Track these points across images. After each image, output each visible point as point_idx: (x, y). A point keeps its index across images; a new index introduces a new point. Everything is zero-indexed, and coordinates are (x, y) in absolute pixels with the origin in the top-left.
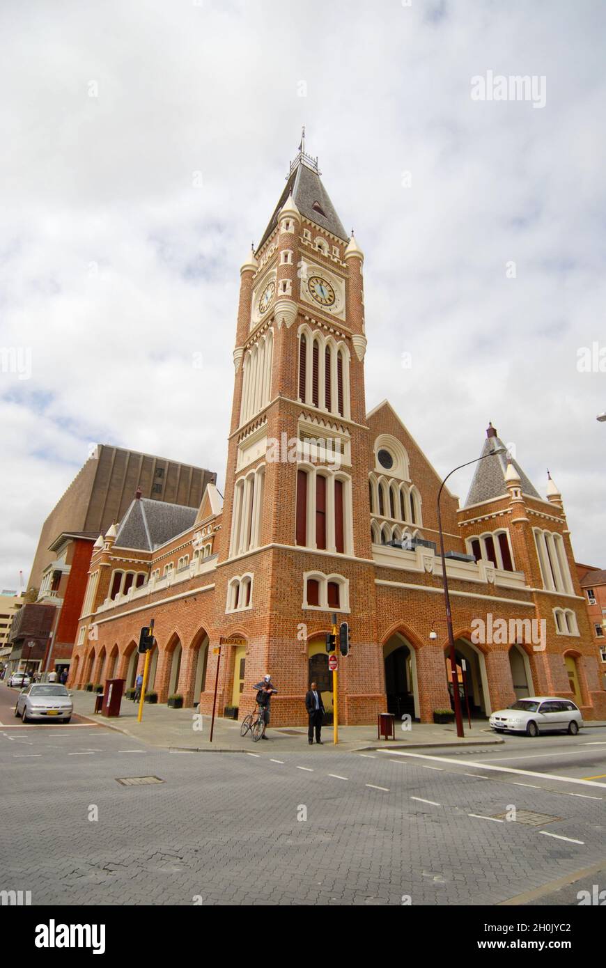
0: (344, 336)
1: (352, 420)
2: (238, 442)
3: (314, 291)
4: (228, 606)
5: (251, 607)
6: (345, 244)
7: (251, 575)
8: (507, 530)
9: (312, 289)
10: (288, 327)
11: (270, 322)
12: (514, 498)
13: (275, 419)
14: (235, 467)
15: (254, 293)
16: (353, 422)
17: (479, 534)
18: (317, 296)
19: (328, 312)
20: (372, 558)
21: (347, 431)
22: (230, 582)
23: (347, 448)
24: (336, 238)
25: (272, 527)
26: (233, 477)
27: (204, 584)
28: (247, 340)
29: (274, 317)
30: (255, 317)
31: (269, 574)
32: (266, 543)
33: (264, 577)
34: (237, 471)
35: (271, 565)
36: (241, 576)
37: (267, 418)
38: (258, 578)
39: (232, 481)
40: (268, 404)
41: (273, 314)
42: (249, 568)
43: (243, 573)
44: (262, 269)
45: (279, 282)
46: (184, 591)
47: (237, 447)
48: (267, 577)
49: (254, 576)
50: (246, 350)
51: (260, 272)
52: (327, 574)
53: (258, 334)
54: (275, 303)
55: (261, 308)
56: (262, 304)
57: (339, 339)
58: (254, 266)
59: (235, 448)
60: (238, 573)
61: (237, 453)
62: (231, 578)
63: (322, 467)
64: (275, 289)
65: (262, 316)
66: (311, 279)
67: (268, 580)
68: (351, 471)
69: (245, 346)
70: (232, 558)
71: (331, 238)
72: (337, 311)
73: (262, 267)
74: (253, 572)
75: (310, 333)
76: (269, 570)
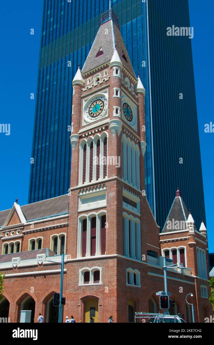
0: (137, 141)
1: (140, 190)
2: (79, 194)
3: (125, 112)
4: (80, 282)
5: (100, 283)
6: (136, 82)
7: (100, 269)
8: (185, 247)
9: (124, 110)
10: (119, 136)
11: (104, 128)
12: (191, 231)
14: (78, 208)
15: (84, 101)
17: (170, 248)
19: (130, 125)
20: (147, 262)
21: (139, 197)
22: (80, 270)
23: (138, 206)
24: (133, 79)
25: (115, 247)
26: (76, 213)
27: (52, 269)
28: (81, 131)
29: (108, 126)
30: (86, 117)
31: (114, 269)
32: (110, 254)
33: (110, 270)
34: (79, 210)
35: (116, 265)
36: (90, 268)
37: (106, 186)
38: (105, 270)
39: (76, 215)
40: (107, 178)
41: (107, 125)
42: (97, 264)
43: (92, 266)
44: (91, 88)
45: (114, 107)
46: (32, 271)
47: (78, 197)
48: (113, 270)
49: (102, 269)
50: (81, 137)
51: (89, 89)
52: (133, 269)
53: (93, 132)
54: (109, 119)
55: (90, 113)
56: (91, 111)
57: (136, 143)
58: (83, 82)
59: (77, 197)
60: (87, 266)
61: (78, 200)
62: (81, 268)
63: (131, 216)
64: (105, 106)
65: (92, 118)
66: (124, 105)
67: (114, 272)
68: (140, 218)
69: (81, 135)
70: (79, 257)
71: (131, 78)
72: (133, 125)
73: (91, 87)
74: (101, 267)
75: (126, 139)
76: (114, 267)
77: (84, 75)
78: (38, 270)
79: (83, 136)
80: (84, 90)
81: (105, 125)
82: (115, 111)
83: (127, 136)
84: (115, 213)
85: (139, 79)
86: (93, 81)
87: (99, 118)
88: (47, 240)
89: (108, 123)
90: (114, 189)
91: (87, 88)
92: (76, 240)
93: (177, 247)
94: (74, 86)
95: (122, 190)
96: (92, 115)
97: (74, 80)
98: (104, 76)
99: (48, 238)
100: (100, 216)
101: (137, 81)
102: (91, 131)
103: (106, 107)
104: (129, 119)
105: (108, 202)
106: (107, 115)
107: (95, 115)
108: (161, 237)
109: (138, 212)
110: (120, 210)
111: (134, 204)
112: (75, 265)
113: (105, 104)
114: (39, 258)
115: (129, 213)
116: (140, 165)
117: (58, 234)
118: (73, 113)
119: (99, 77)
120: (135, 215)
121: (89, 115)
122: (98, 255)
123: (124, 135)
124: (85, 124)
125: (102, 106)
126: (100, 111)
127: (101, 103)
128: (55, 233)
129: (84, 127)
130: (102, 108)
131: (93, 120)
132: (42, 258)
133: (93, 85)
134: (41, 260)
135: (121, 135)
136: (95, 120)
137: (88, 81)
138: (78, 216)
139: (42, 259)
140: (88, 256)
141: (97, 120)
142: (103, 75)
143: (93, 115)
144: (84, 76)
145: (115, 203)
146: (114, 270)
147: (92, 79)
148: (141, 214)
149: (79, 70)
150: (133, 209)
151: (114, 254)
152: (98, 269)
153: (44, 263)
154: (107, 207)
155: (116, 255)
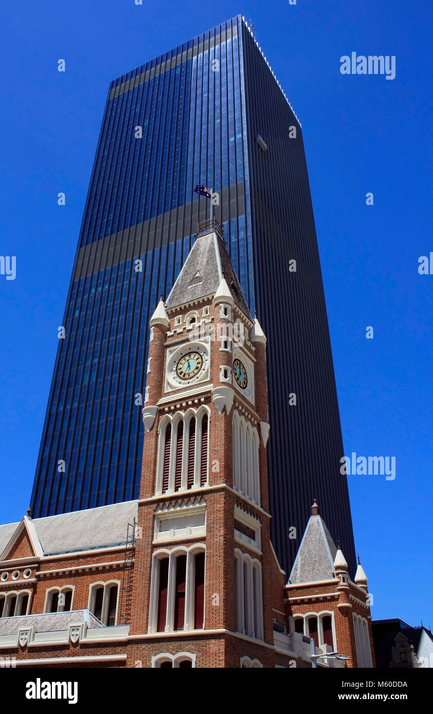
0: (256, 422)
1: (262, 507)
2: (155, 511)
6: (252, 325)
7: (193, 657)
8: (332, 613)
10: (227, 415)
11: (202, 400)
12: (342, 583)
13: (219, 506)
14: (152, 537)
15: (168, 353)
16: (261, 510)
17: (304, 614)
19: (243, 394)
20: (273, 644)
21: (259, 520)
22: (154, 659)
23: (258, 536)
24: (247, 320)
25: (222, 614)
26: (150, 546)
27: (98, 653)
28: (162, 401)
29: (210, 397)
30: (171, 378)
31: (221, 658)
32: (213, 628)
33: (213, 661)
34: (155, 542)
35: (223, 650)
36: (174, 654)
37: (206, 501)
38: (203, 659)
39: (149, 550)
40: (207, 487)
41: (209, 395)
42: (187, 647)
43: (177, 652)
44: (182, 333)
45: (221, 367)
46: (57, 656)
47: (154, 516)
48: (218, 662)
49: (197, 657)
50: (161, 412)
51: (178, 334)
52: (252, 659)
53: (184, 404)
54: (212, 385)
55: (179, 371)
56: (181, 369)
57: (253, 425)
58: (167, 321)
59: (151, 516)
60: (168, 651)
61: (154, 522)
62: (155, 655)
63: (247, 555)
64: (204, 364)
65: (182, 381)
66: (234, 361)
67: (219, 664)
68: (261, 559)
69: (161, 408)
70: (152, 633)
71: (244, 319)
72: (249, 395)
73: (181, 330)
74: (194, 653)
75: (238, 419)
76: (221, 654)
77: (169, 311)
78: (69, 656)
79: (166, 409)
80: (169, 334)
81: (206, 396)
82: (222, 373)
83: (241, 413)
84: (222, 551)
85: (256, 320)
86: (184, 321)
87: (194, 381)
88: (81, 593)
89: (210, 392)
90: (221, 505)
91: (175, 332)
92: (146, 598)
93: (317, 612)
94: (153, 327)
95: (233, 509)
96: (182, 376)
97: (153, 318)
98: (203, 316)
99: (85, 588)
100: (194, 553)
101: (254, 324)
102: (180, 402)
103: (207, 365)
104: (242, 386)
105: (209, 530)
106: (209, 379)
107: (187, 377)
108: (289, 593)
109: (259, 548)
110: (230, 545)
111: (251, 534)
112: (143, 646)
113: (204, 360)
114: (73, 630)
115: (245, 550)
116: (260, 463)
117: (105, 581)
118: (149, 371)
119: (196, 316)
120: (253, 554)
121: (176, 376)
122: (188, 629)
123: (236, 412)
124: (170, 390)
125: (198, 363)
126: (196, 371)
127: (199, 358)
128: (99, 580)
129: (168, 394)
130: (199, 366)
131: (183, 384)
132: (78, 630)
133: (185, 329)
134: (77, 635)
135: (231, 413)
136: (188, 385)
137: (176, 322)
138: (152, 552)
139: (78, 632)
140: (169, 631)
141: (190, 384)
142: (202, 314)
143: (184, 376)
144: (169, 313)
145: (222, 532)
146: (219, 660)
147: (183, 318)
148: (262, 551)
149: (161, 303)
150: (250, 543)
151: (219, 628)
152: (189, 658)
153: (82, 640)
154: (208, 538)
155: (223, 630)
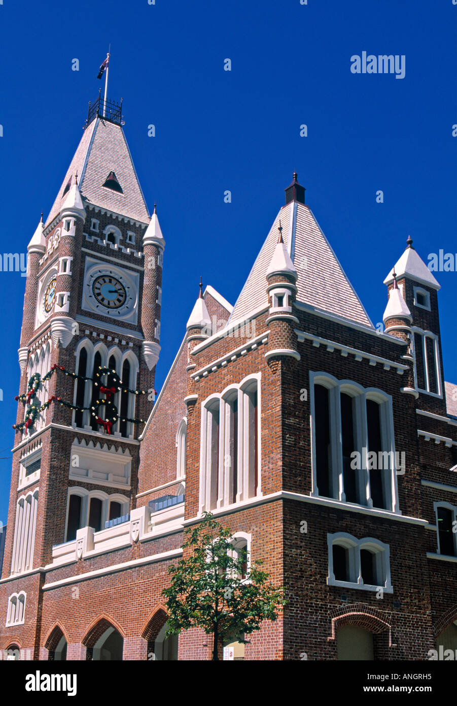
3: (99, 294)
9: (97, 291)
18: (103, 299)
44: (47, 258)
72: (127, 314)
75: (91, 348)
80: (41, 262)
91: (44, 258)
123: (85, 341)
133: (49, 253)
